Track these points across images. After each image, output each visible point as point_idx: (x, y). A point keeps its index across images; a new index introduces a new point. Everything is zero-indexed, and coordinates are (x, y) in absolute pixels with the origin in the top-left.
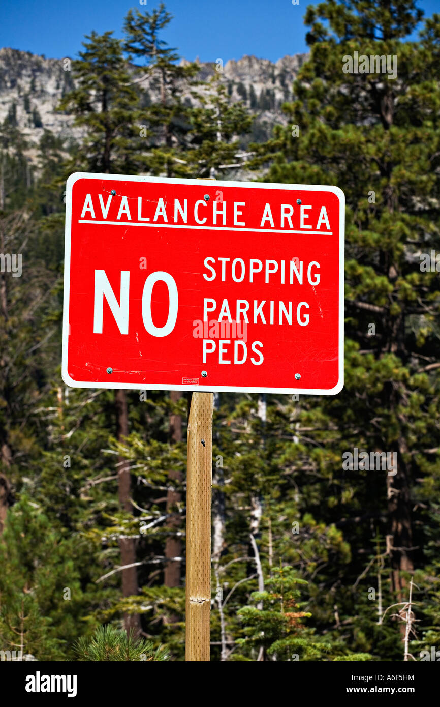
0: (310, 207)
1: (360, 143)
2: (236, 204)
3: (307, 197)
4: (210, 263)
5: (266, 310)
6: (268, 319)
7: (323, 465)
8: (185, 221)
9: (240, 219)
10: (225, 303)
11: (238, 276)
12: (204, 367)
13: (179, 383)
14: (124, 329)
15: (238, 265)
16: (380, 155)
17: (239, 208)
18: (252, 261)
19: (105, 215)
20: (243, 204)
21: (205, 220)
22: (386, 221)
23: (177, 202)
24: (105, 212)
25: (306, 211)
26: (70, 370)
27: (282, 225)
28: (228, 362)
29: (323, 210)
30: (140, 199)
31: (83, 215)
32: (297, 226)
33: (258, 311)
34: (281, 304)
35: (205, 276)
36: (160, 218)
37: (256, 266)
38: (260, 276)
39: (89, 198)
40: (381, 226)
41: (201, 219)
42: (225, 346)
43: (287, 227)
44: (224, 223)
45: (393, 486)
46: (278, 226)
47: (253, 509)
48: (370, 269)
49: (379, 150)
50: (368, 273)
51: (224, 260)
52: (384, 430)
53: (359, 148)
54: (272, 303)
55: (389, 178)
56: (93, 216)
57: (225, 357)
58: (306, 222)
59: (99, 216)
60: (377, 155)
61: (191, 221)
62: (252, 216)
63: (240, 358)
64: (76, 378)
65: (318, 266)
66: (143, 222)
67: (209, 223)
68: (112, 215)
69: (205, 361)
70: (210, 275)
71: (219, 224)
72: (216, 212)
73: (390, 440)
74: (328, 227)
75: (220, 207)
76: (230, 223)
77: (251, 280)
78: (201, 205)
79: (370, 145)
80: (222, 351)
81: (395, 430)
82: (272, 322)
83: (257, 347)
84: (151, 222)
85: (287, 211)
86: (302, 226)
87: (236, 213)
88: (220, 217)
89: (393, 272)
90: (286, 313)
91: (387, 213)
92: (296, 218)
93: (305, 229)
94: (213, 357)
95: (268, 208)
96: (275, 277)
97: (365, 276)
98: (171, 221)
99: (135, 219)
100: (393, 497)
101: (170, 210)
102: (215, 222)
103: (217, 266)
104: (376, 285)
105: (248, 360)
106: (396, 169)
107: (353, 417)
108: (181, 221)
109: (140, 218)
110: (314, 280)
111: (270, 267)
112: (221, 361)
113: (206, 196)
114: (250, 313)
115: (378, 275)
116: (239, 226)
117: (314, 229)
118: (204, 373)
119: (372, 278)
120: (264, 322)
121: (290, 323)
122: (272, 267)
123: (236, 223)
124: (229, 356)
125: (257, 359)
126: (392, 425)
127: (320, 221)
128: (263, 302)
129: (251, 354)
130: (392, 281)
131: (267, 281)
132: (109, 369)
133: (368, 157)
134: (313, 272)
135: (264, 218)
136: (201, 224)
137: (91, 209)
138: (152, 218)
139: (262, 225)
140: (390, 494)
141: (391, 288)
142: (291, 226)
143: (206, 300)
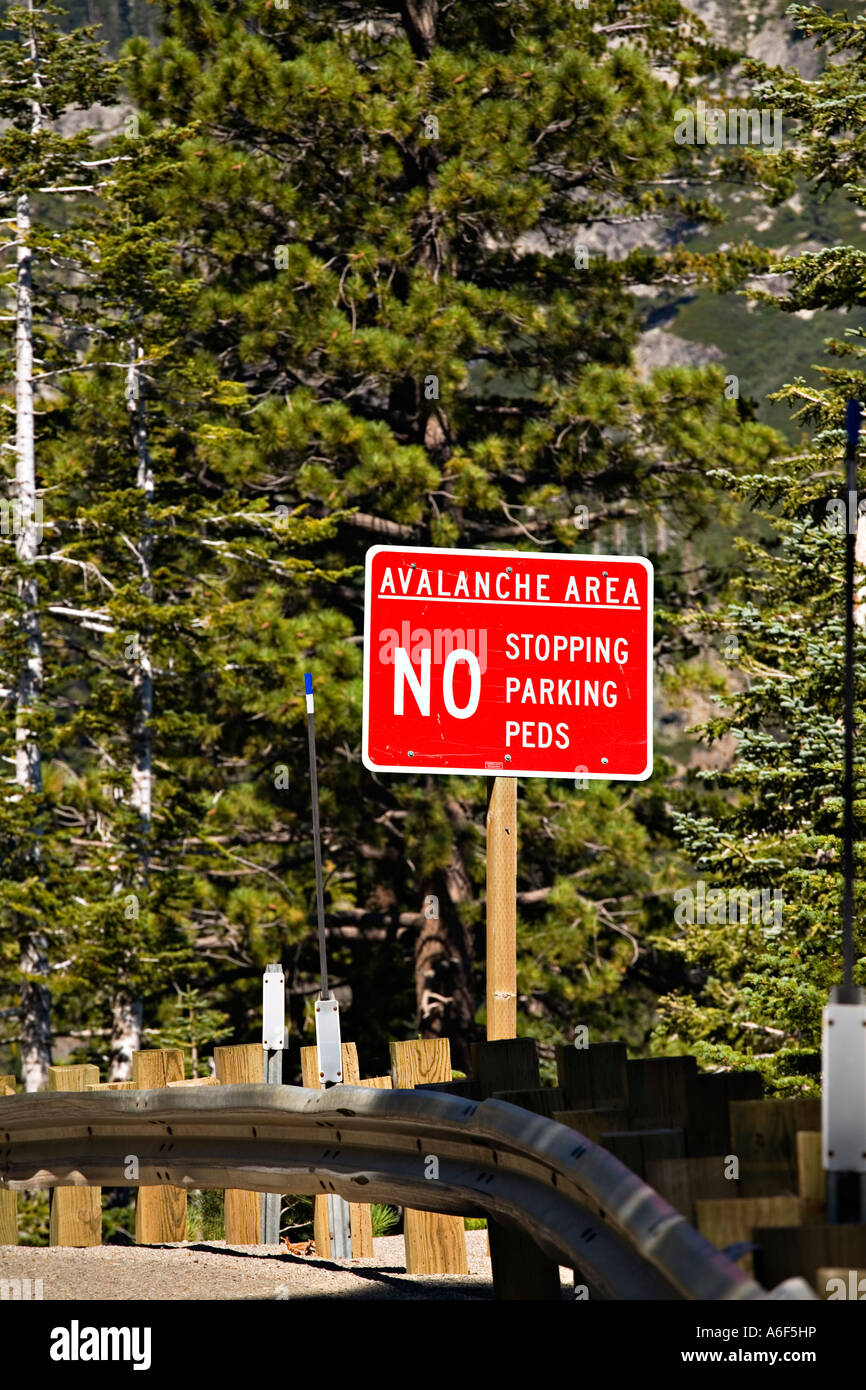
0: (616, 580)
1: (355, 96)
2: (540, 577)
3: (614, 569)
4: (513, 640)
5: (571, 690)
6: (573, 699)
7: (258, 931)
8: (487, 595)
9: (544, 593)
10: (529, 683)
11: (542, 654)
12: (508, 751)
13: (482, 766)
14: (425, 710)
15: (542, 642)
16: (408, 129)
17: (543, 581)
18: (557, 638)
19: (405, 591)
20: (547, 577)
21: (507, 594)
22: (421, 305)
23: (478, 575)
24: (405, 587)
25: (613, 585)
26: (371, 754)
27: (588, 599)
28: (533, 745)
29: (631, 583)
30: (440, 572)
31: (383, 590)
32: (603, 601)
33: (563, 691)
34: (587, 683)
35: (508, 653)
36: (462, 592)
37: (561, 643)
38: (564, 654)
39: (388, 572)
40: (408, 315)
41: (503, 593)
42: (529, 729)
43: (593, 601)
44: (527, 597)
45: (431, 984)
46: (583, 600)
47: (119, 1034)
48: (379, 427)
49: (403, 114)
50: (375, 438)
51: (527, 637)
52: (412, 841)
53: (353, 109)
54: (578, 683)
55: (427, 188)
56: (393, 591)
57: (529, 740)
58: (613, 595)
59: (399, 591)
60: (398, 128)
61: (493, 596)
62: (556, 590)
63: (545, 741)
64: (377, 762)
65: (626, 643)
66: (443, 597)
67: (512, 597)
68: (412, 590)
69: (508, 744)
70: (513, 653)
71: (522, 598)
72: (518, 586)
73: (429, 868)
74: (636, 601)
75: (523, 581)
76: (533, 598)
77: (556, 658)
78: (503, 578)
79: (380, 100)
80: (526, 734)
81: (441, 840)
82: (577, 703)
83: (562, 729)
84: (452, 596)
85: (593, 584)
86: (609, 600)
87: (540, 586)
88: (523, 591)
89: (434, 432)
90: (592, 693)
91: (426, 282)
92: (602, 591)
93: (612, 604)
94: (517, 740)
95: (572, 581)
96: (581, 655)
97: (368, 445)
98: (472, 596)
99: (435, 594)
100: (434, 1013)
101: (471, 584)
102: (518, 596)
103: (521, 643)
104: (396, 471)
105: (553, 743)
106: (447, 168)
107: (335, 810)
108: (482, 596)
109: (440, 592)
110: (621, 657)
111: (575, 644)
112: (525, 744)
113: (509, 569)
114: (555, 693)
115: (401, 443)
116: (543, 601)
117: (621, 603)
118: (508, 757)
119: (387, 453)
120: (569, 703)
121: (596, 704)
122: (577, 644)
123: (539, 597)
124: (533, 739)
125: (563, 742)
126: (433, 829)
127: (627, 595)
128: (569, 682)
129: (556, 736)
130: (437, 457)
131: (572, 659)
132: (410, 753)
133: (374, 133)
134: (620, 649)
135: (569, 592)
136: (503, 600)
137: (391, 584)
138: (453, 592)
139: (567, 599)
140: (426, 1008)
141: (434, 476)
142: (597, 600)
143: (509, 680)
